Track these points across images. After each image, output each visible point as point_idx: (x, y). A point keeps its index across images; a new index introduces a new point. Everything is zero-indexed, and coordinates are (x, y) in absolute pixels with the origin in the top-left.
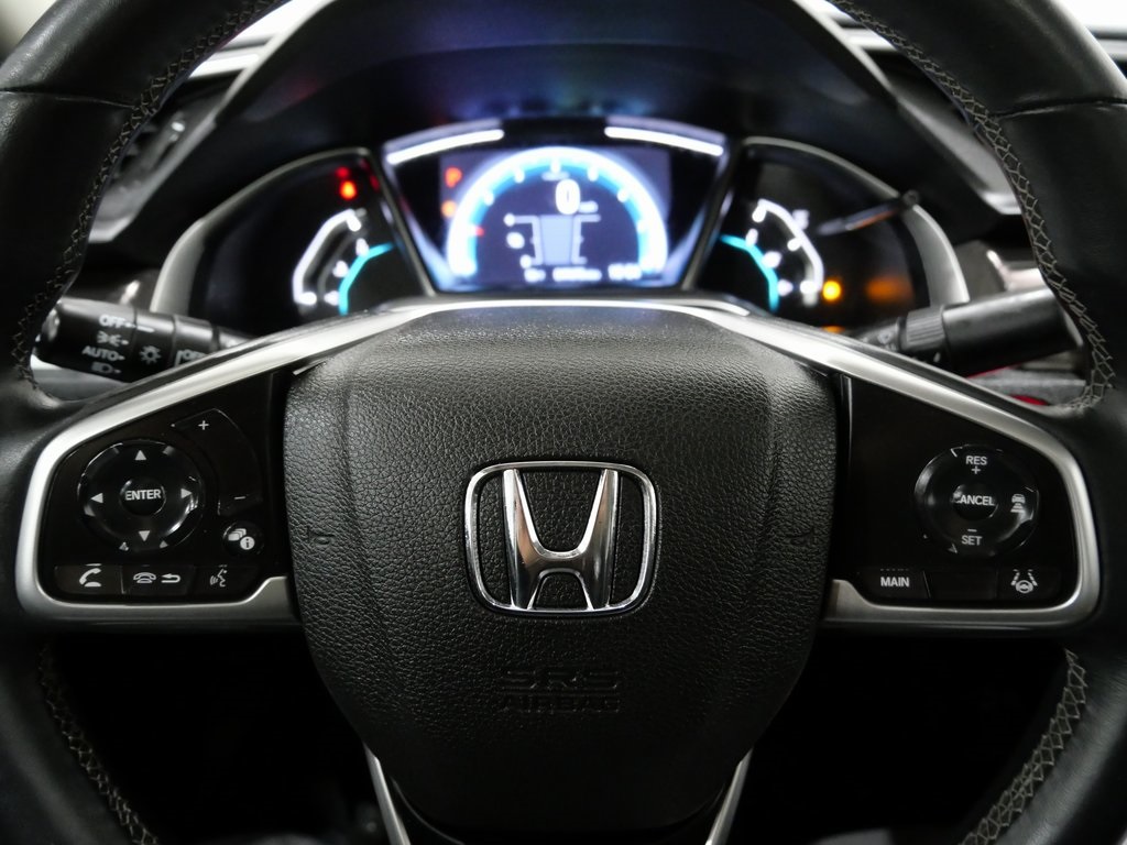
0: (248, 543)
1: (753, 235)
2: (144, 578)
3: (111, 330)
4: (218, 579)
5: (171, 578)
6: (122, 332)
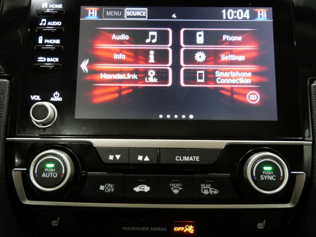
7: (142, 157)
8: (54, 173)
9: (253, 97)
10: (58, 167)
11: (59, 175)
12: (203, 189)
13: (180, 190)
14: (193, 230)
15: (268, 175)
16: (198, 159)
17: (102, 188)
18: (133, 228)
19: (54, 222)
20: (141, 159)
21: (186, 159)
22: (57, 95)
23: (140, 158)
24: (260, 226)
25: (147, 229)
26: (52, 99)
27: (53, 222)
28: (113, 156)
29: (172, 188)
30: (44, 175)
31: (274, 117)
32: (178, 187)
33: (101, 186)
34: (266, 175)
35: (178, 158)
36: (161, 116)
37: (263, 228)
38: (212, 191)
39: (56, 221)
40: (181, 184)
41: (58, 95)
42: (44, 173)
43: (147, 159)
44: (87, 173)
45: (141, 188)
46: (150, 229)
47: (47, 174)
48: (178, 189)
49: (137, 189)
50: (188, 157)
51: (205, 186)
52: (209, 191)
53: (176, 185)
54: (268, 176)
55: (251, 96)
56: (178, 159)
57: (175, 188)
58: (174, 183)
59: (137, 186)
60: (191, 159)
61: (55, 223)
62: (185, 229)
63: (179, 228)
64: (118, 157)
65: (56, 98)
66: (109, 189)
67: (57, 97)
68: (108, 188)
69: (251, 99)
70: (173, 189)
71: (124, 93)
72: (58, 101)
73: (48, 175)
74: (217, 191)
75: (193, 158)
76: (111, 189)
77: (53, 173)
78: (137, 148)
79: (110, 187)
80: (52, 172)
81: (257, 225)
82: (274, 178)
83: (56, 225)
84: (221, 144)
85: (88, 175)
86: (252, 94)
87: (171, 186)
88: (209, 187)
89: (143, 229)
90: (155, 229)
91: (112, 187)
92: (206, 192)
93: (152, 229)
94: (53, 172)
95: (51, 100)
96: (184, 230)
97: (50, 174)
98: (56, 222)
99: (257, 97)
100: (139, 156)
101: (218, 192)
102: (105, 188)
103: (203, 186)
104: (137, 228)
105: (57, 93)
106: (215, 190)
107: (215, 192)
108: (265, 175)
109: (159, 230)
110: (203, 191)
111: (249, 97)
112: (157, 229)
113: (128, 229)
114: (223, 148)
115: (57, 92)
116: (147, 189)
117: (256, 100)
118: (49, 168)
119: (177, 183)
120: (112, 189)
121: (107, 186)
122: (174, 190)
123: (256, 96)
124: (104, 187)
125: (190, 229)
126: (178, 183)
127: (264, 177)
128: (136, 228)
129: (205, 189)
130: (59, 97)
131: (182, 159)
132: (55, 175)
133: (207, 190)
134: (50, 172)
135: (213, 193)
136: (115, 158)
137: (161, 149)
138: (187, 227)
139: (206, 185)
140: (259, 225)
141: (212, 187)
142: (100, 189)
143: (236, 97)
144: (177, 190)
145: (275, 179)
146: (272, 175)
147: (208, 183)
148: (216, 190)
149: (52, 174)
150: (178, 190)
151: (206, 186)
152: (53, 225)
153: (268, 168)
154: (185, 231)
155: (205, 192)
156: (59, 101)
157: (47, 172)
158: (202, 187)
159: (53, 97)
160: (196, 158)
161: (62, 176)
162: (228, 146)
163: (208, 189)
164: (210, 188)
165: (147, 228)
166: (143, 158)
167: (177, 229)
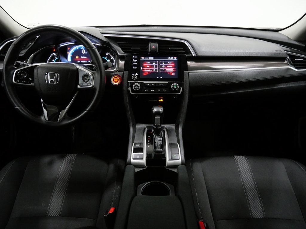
0: (31, 80)
1: (106, 57)
2: (22, 81)
3: (21, 64)
4: (28, 82)
5: (25, 82)
6: (22, 64)
9: (173, 74)
16: (163, 85)
20: (152, 85)
27: (136, 97)
33: (145, 90)
36: (156, 77)
59: (152, 90)
67: (137, 74)
71: (149, 73)
81: (174, 98)
84: (167, 82)
85: (143, 88)
91: (147, 90)
112: (155, 100)
116: (154, 90)
119: (159, 89)
122: (159, 91)
125: (162, 100)
131: (160, 85)
136: (148, 85)
137: (156, 83)
143: (170, 74)
147: (165, 89)
153: (175, 86)
159: (136, 74)
161: (139, 88)
162: (168, 83)
167: (159, 100)
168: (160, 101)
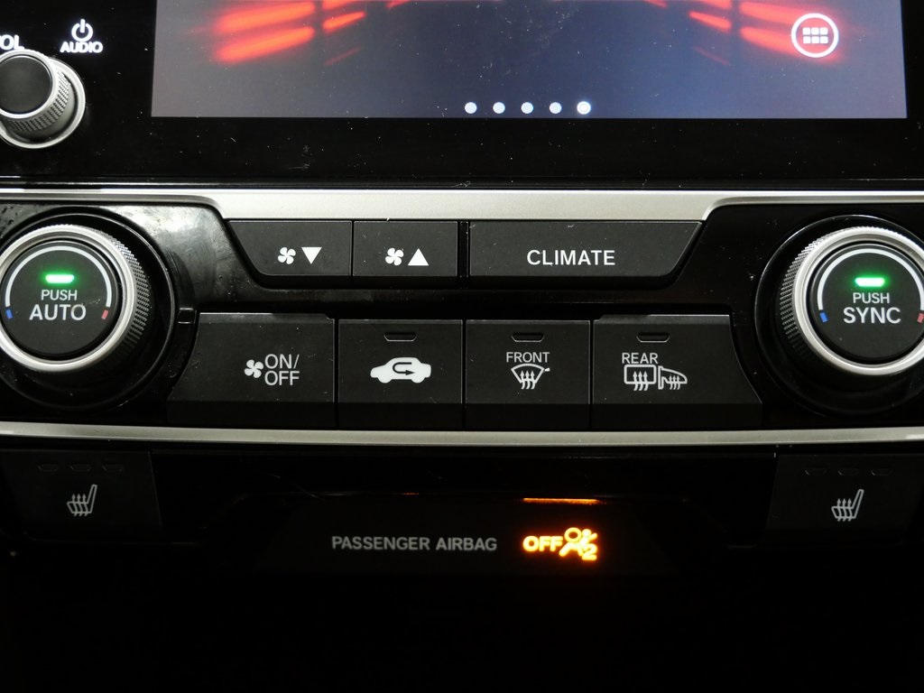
7: (400, 253)
8: (75, 306)
9: (815, 35)
10: (89, 285)
11: (94, 312)
12: (631, 371)
13: (545, 373)
14: (594, 548)
15: (871, 305)
16: (609, 260)
17: (253, 369)
18: (372, 542)
19: (79, 503)
20: (398, 262)
21: (565, 258)
22: (82, 31)
23: (394, 257)
24: (845, 511)
25: (424, 543)
26: (66, 47)
27: (74, 502)
28: (293, 252)
29: (513, 370)
30: (36, 313)
31: (894, 105)
32: (537, 362)
33: (250, 363)
34: (863, 307)
35: (534, 257)
36: (471, 108)
37: (852, 520)
38: (664, 378)
39: (84, 497)
40: (546, 353)
41: (86, 30)
42: (37, 307)
43: (418, 260)
44: (198, 315)
45: (399, 368)
46: (433, 544)
47: (47, 307)
48: (537, 371)
49: (384, 374)
50: (573, 253)
51: (639, 360)
52: (650, 378)
53: (527, 358)
54: (873, 310)
55: (806, 31)
56: (536, 259)
57: (525, 369)
58: (522, 348)
59: (382, 362)
60: (584, 258)
61: (80, 506)
62: (565, 542)
63: (542, 538)
64: (311, 253)
65: (82, 41)
66: (281, 373)
67: (84, 40)
68: (277, 370)
69: (807, 40)
70: (518, 371)
71: (332, 24)
72: (88, 53)
73: (51, 314)
74: (682, 379)
75: (592, 257)
76: (288, 375)
77: (69, 306)
78: (385, 220)
79: (284, 364)
80: (66, 302)
81: (833, 508)
82: (894, 315)
83: (87, 513)
84: (695, 204)
85: (201, 321)
86: (811, 23)
87: (511, 360)
88: (654, 363)
89: (410, 544)
90: (454, 544)
91: (289, 366)
92: (640, 383)
93: (441, 544)
94: (72, 302)
95: (62, 51)
96: (559, 549)
97: (60, 310)
98: (84, 503)
99: (830, 36)
100: (391, 251)
101: (685, 382)
102: (264, 371)
103: (629, 360)
104: (386, 539)
105: (83, 25)
106: (673, 375)
107: (675, 383)
108: (860, 304)
109: (469, 547)
110: (631, 378)
111: (800, 34)
112: (462, 546)
113: (352, 544)
114: (704, 218)
115: (83, 21)
116: (420, 371)
117: (827, 46)
118: (55, 288)
119: (532, 348)
120: (292, 373)
121: (272, 361)
122: (522, 374)
123: (824, 31)
124: (260, 365)
125: (583, 544)
126: (538, 349)
127: (856, 314)
128: (382, 541)
129: (638, 370)
130: (93, 40)
131: (551, 258)
132: (78, 313)
133: (645, 375)
134: (59, 302)
135: (667, 386)
136: (300, 257)
137: (473, 226)
138: (573, 535)
139: (640, 357)
140: (838, 507)
141: (661, 362)
142: (248, 372)
143: (750, 34)
144: (532, 374)
145: (898, 321)
146: (887, 306)
147: (648, 349)
148: (676, 375)
149: (69, 310)
150: (535, 378)
151: (642, 360)
152: (76, 513)
153: (871, 282)
154: (563, 553)
155: (635, 383)
156: (93, 54)
157: (47, 300)
158: (626, 363)
159: (70, 39)
160: (601, 256)
161: (104, 316)
162: (720, 212)
163: (650, 371)
164: (654, 366)
165: (424, 541)
166: (406, 258)
167: (534, 544)
168: (548, 557)
